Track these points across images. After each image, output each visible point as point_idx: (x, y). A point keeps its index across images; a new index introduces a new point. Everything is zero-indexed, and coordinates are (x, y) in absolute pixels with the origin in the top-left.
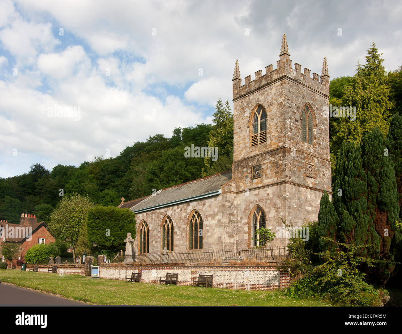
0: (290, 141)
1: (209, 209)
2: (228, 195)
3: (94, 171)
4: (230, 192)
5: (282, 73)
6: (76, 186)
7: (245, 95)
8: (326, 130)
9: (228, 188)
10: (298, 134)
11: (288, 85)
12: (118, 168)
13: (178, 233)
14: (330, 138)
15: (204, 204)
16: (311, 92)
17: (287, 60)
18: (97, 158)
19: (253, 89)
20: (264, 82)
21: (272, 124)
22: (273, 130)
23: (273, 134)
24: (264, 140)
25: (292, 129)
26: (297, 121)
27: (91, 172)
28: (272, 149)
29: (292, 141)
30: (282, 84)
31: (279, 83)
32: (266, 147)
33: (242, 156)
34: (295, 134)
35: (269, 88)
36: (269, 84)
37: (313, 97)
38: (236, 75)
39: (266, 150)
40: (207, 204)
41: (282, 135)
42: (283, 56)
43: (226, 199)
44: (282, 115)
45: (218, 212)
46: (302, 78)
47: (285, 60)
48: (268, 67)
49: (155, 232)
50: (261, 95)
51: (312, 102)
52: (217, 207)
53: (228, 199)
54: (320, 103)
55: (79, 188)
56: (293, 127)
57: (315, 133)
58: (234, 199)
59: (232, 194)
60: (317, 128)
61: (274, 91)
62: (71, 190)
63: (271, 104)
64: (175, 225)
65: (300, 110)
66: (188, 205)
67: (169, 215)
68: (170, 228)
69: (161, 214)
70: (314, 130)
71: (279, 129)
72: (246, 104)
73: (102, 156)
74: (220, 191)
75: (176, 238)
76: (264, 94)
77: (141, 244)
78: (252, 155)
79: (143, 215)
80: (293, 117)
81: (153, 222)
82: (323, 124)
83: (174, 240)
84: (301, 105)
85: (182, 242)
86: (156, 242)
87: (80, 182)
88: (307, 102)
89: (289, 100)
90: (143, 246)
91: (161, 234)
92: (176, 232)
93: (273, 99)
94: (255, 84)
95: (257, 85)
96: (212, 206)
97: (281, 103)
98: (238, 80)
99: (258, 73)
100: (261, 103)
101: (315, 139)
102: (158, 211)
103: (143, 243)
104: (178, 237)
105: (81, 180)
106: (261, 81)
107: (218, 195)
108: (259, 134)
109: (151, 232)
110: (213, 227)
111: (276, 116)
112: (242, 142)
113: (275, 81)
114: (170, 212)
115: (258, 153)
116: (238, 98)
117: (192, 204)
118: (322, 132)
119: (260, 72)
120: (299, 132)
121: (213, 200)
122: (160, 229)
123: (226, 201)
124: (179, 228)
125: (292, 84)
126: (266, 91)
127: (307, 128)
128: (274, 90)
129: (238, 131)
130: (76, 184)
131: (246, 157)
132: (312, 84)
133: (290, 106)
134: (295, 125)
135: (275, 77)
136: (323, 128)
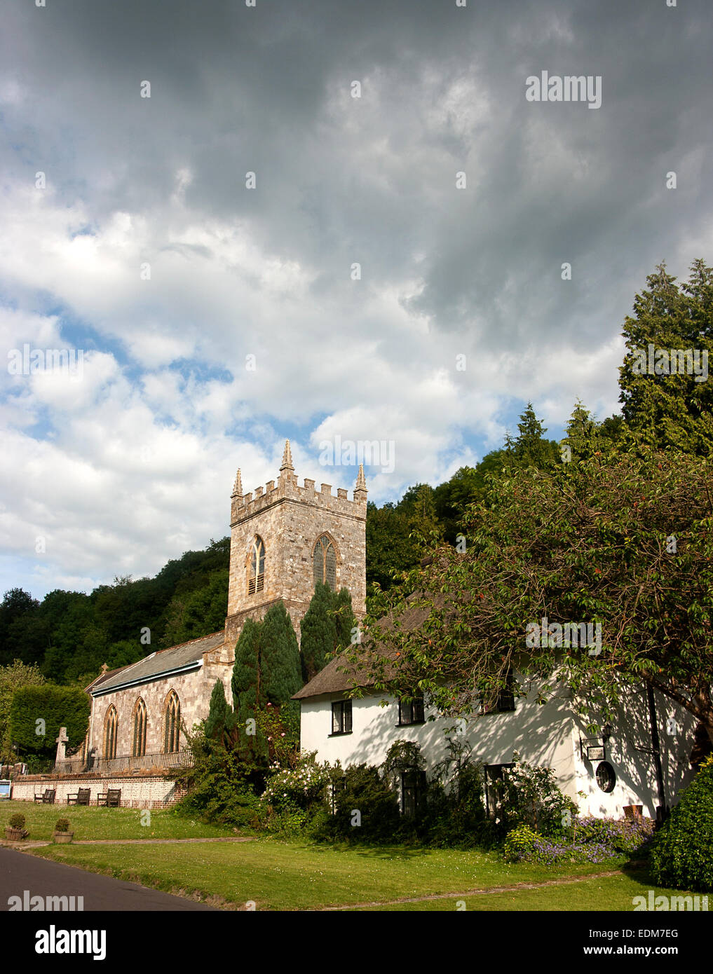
0: (290, 589)
1: (188, 689)
2: (213, 668)
3: (111, 604)
4: (218, 662)
5: (281, 494)
6: (71, 634)
7: (244, 520)
8: (360, 568)
9: (214, 657)
10: (305, 579)
11: (290, 510)
12: (154, 598)
13: (152, 727)
14: (367, 580)
15: (184, 681)
16: (332, 516)
17: (289, 477)
18: (120, 580)
19: (252, 512)
20: (264, 505)
21: (270, 564)
22: (271, 574)
23: (270, 579)
24: (261, 588)
25: (294, 573)
26: (304, 560)
27: (108, 606)
28: (268, 600)
29: (295, 590)
30: (281, 509)
31: (278, 507)
32: (262, 597)
33: (237, 609)
34: (301, 579)
35: (268, 512)
36: (268, 508)
37: (337, 523)
38: (235, 490)
39: (263, 602)
40: (187, 681)
41: (279, 581)
42: (283, 471)
43: (210, 673)
44: (280, 553)
45: (199, 694)
46: (317, 498)
47: (285, 477)
48: (269, 483)
49: (125, 723)
50: (261, 521)
51: (333, 530)
52: (197, 686)
53: (213, 674)
54: (348, 530)
55: (75, 638)
56: (298, 569)
57: (338, 575)
58: (224, 674)
59: (220, 666)
60: (343, 568)
61: (273, 518)
62: (62, 641)
63: (270, 537)
64: (149, 713)
65: (311, 544)
66: (166, 683)
67: (143, 697)
68: (144, 718)
69: (133, 694)
70: (338, 570)
71: (276, 572)
72: (244, 533)
73: (130, 576)
74: (201, 662)
75: (150, 733)
76: (263, 520)
77: (107, 744)
78: (248, 608)
79: (113, 696)
80: (297, 555)
81: (124, 707)
82: (354, 559)
83: (147, 737)
84: (314, 537)
85: (155, 740)
86: (126, 741)
87: (78, 626)
88: (324, 530)
89: (291, 531)
90: (109, 748)
91: (132, 728)
92: (150, 725)
93: (272, 529)
94: (255, 506)
95: (257, 508)
96: (192, 684)
97: (280, 535)
98: (237, 498)
99: (258, 490)
100: (260, 534)
101: (339, 584)
102: (131, 690)
103: (110, 742)
104: (151, 733)
105: (80, 623)
106: (261, 503)
107: (199, 668)
108: (257, 578)
109: (120, 724)
110: (192, 717)
111: (274, 554)
112: (238, 587)
113: (275, 504)
114: (144, 692)
115: (254, 606)
116: (236, 524)
117: (170, 680)
118: (352, 573)
119: (261, 490)
120: (309, 576)
121: (193, 674)
122: (132, 720)
123: (209, 677)
124: (154, 717)
125: (298, 508)
126: (266, 517)
127: (325, 569)
128: (273, 516)
129: (234, 571)
130: (70, 630)
131: (241, 610)
132: (335, 505)
133: (292, 539)
134: (301, 567)
135: (275, 498)
136: (354, 566)
